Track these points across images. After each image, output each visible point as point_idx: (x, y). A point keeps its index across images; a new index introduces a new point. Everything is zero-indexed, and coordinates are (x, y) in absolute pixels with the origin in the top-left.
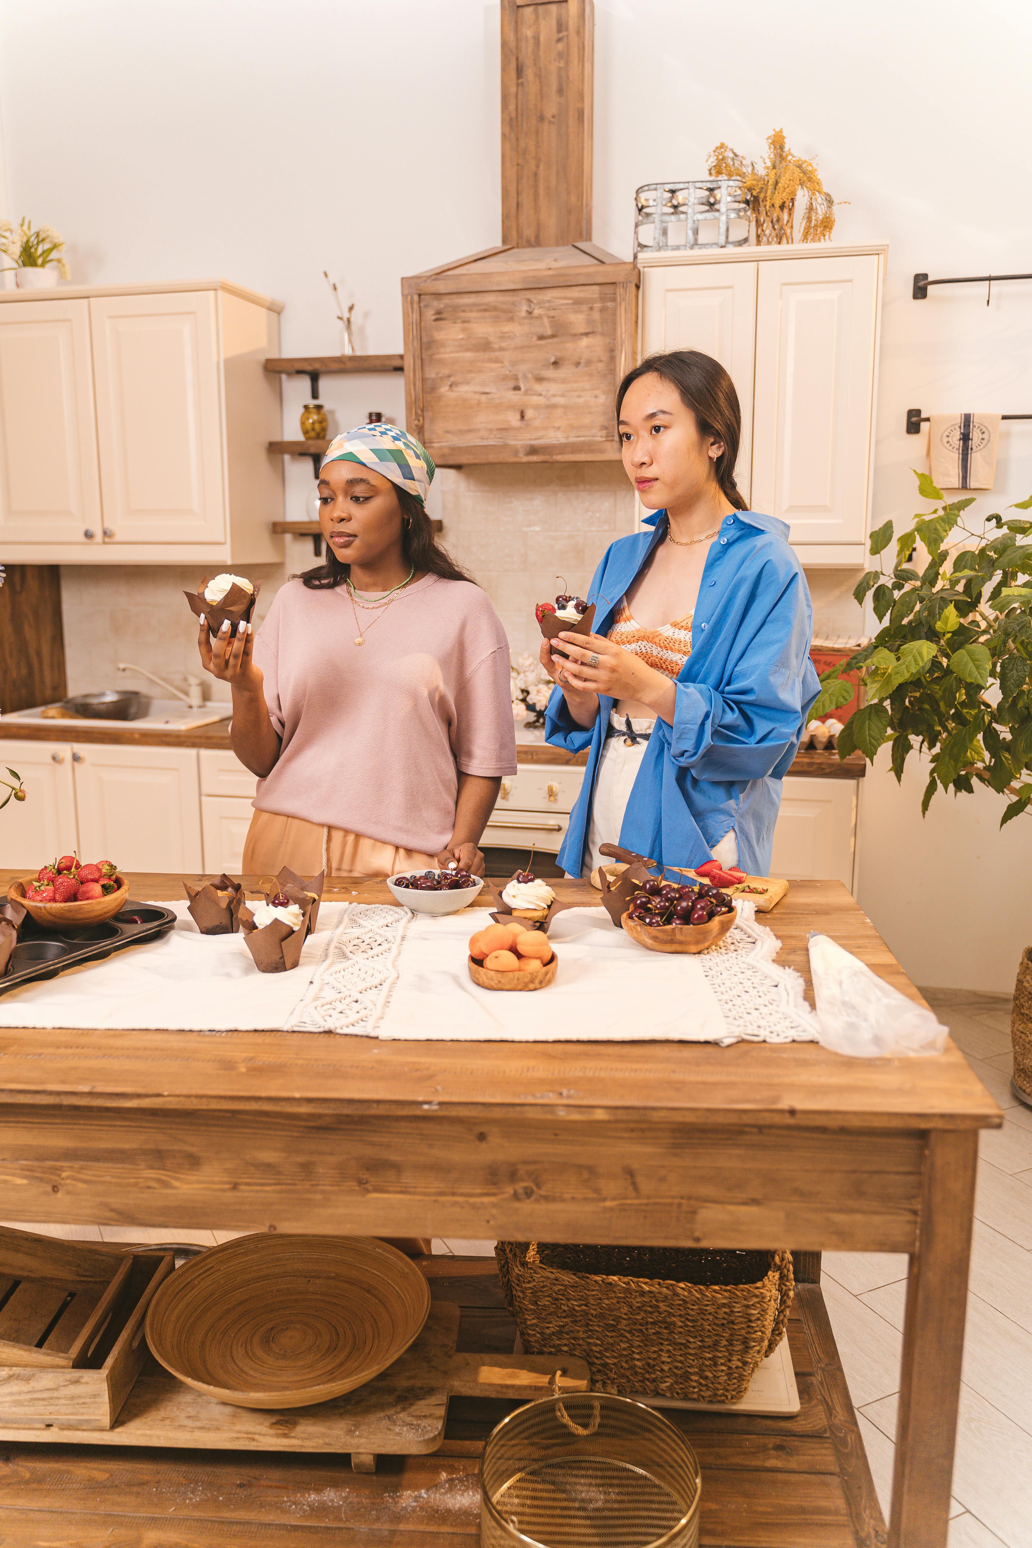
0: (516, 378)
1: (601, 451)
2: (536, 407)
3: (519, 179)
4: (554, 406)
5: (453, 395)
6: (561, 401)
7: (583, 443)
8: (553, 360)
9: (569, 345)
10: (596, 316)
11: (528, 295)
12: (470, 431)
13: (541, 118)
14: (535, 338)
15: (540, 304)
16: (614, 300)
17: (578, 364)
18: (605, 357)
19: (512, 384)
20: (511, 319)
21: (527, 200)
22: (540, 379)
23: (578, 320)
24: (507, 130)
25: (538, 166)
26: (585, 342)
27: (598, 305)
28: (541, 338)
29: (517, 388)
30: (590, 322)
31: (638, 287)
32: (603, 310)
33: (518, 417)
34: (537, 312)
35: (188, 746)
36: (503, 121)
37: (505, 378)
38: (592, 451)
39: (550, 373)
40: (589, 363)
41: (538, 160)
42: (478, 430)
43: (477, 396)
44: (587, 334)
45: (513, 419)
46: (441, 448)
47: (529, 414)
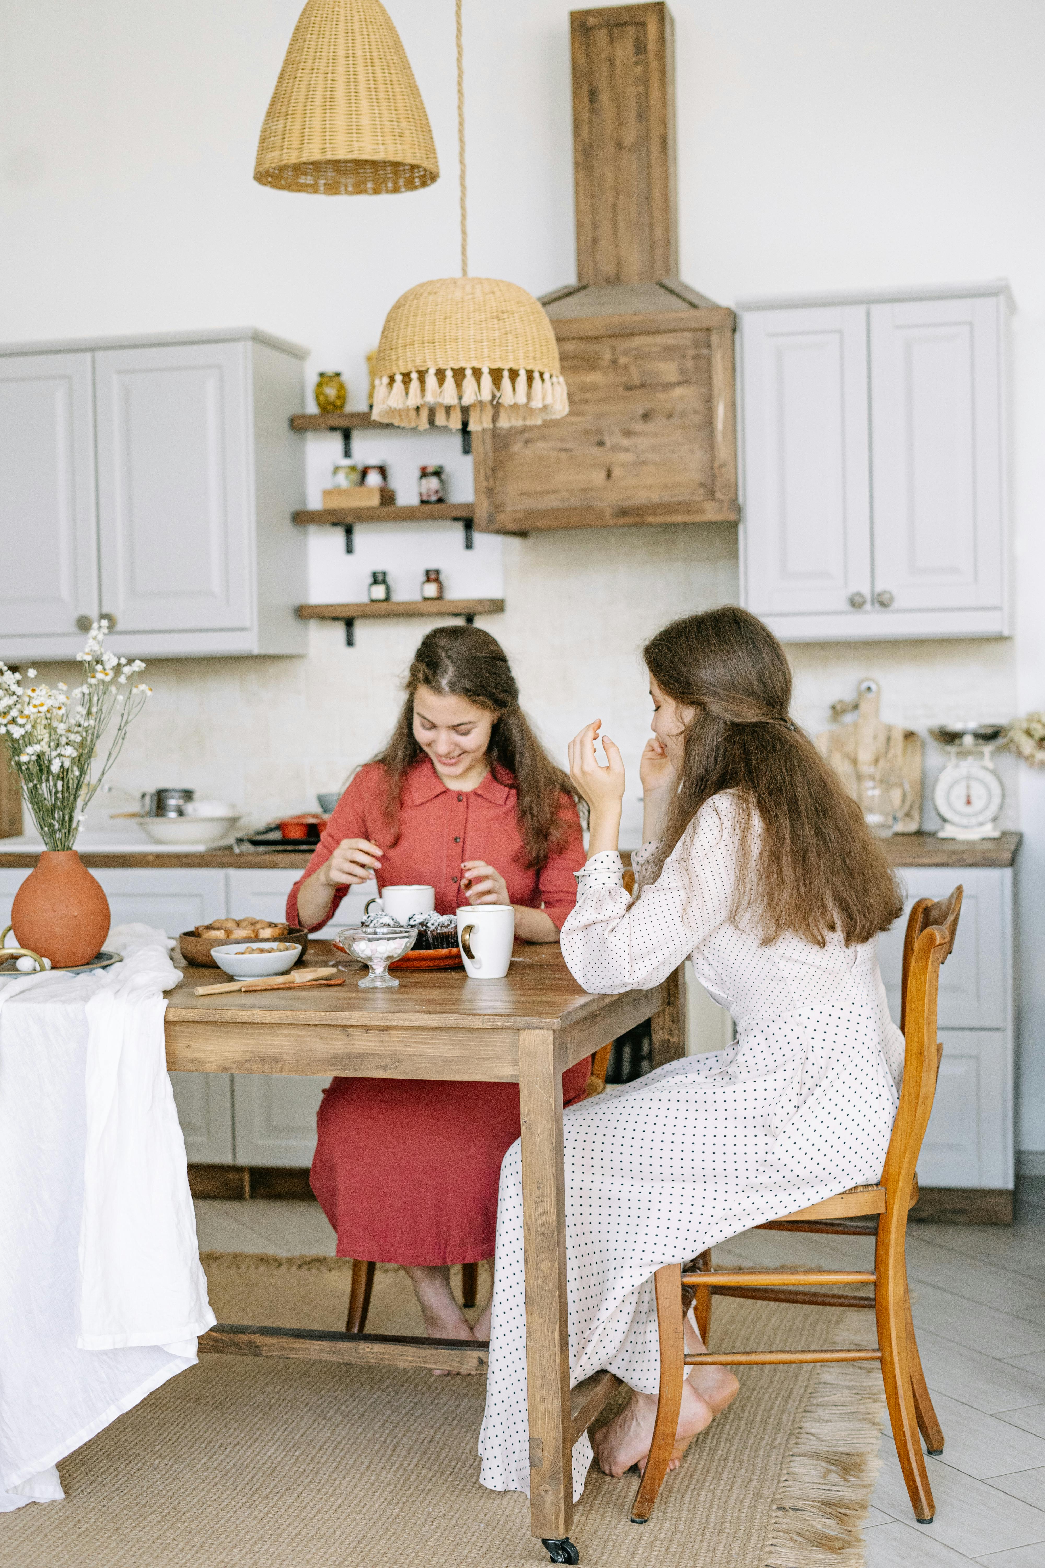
0: (600, 432)
1: (699, 511)
2: (624, 465)
3: (594, 210)
4: (644, 463)
5: (528, 452)
6: (653, 456)
7: (680, 504)
8: (641, 412)
9: (661, 396)
10: (689, 364)
11: (613, 342)
12: (547, 492)
13: (620, 146)
14: (621, 389)
15: (626, 353)
16: (709, 346)
17: (670, 416)
18: (701, 408)
19: (596, 439)
20: (593, 368)
21: (605, 232)
22: (628, 433)
23: (668, 370)
24: (580, 159)
25: (616, 197)
26: (679, 391)
27: (691, 352)
28: (628, 388)
29: (601, 443)
30: (682, 371)
31: (734, 330)
32: (697, 357)
33: (603, 475)
34: (623, 360)
35: (214, 867)
36: (576, 150)
37: (587, 432)
38: (688, 512)
39: (639, 426)
40: (683, 415)
41: (617, 191)
42: (557, 491)
43: (556, 454)
44: (680, 383)
45: (599, 477)
46: (515, 512)
47: (617, 472)
